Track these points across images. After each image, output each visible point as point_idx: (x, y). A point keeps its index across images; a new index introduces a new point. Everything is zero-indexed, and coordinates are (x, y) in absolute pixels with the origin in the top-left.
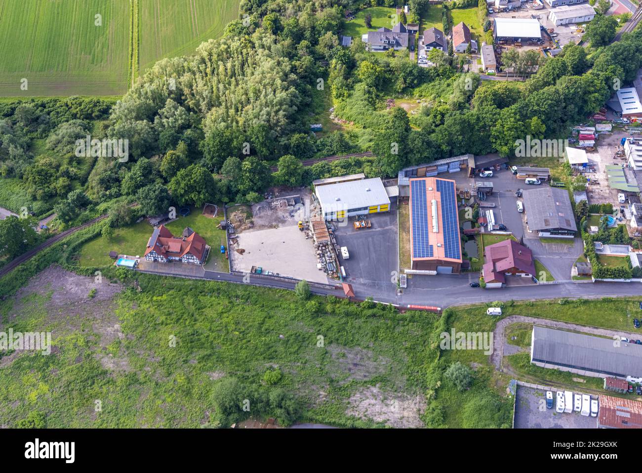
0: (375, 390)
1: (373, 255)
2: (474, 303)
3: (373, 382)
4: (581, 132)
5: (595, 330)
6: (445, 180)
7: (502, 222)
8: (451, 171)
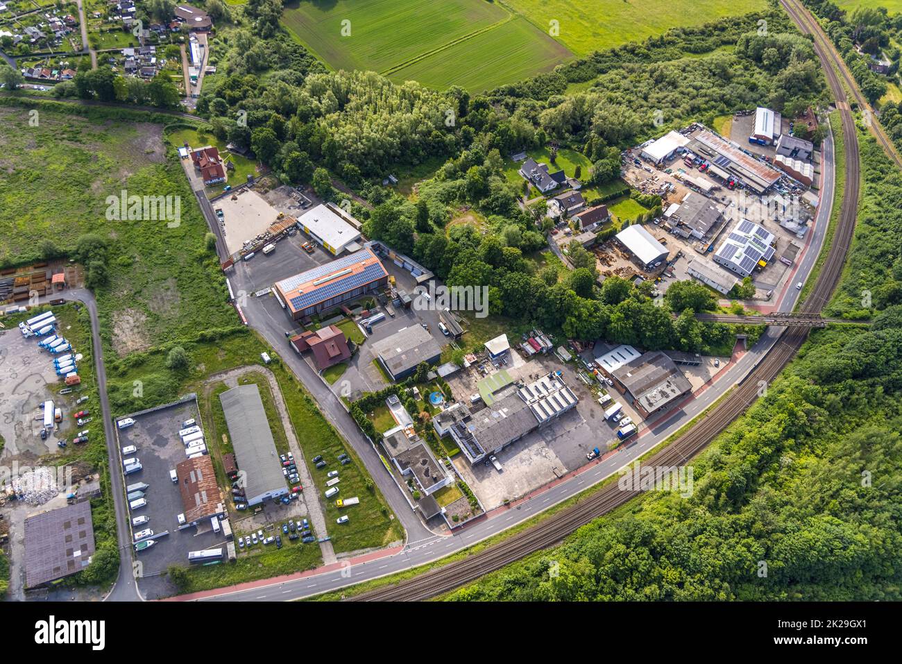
0: (143, 318)
1: (280, 266)
2: (269, 342)
3: (150, 315)
4: (537, 339)
5: (291, 432)
6: (384, 269)
7: (374, 328)
8: (412, 274)
